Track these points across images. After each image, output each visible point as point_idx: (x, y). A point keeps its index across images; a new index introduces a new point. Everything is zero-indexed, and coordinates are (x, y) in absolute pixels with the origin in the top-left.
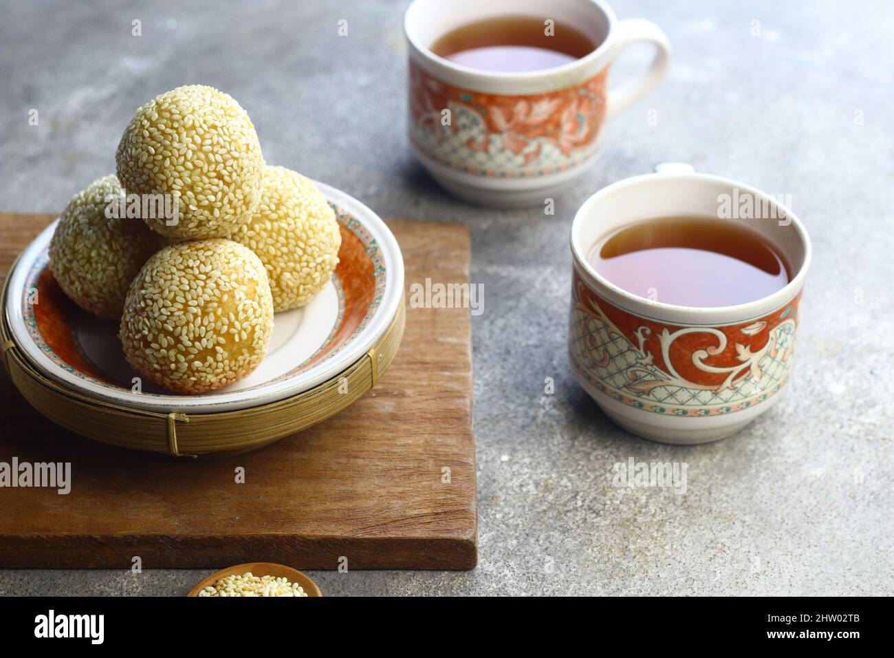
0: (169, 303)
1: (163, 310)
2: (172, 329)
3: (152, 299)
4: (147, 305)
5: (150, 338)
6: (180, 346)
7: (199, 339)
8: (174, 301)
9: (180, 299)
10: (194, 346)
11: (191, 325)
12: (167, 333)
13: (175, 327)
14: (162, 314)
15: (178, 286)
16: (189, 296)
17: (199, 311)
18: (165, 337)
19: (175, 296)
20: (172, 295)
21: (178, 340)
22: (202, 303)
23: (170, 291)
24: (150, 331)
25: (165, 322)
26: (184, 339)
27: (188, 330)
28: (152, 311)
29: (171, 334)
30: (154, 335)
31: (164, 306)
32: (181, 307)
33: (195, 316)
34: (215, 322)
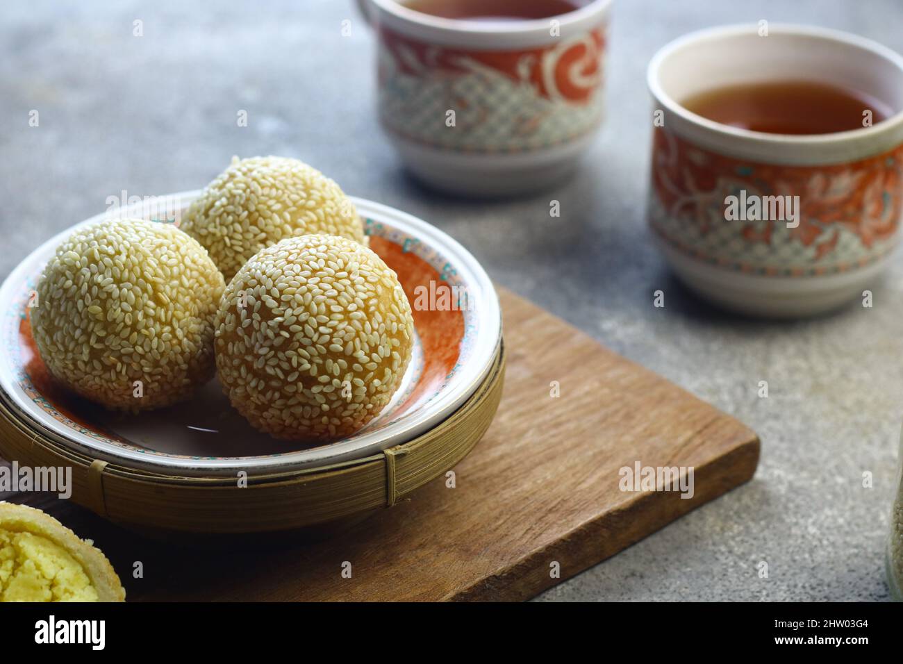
0: (325, 318)
1: (322, 329)
2: (341, 349)
3: (298, 323)
4: (292, 334)
5: (314, 372)
6: (356, 366)
7: (374, 349)
8: (329, 313)
9: (334, 308)
10: (372, 360)
11: (363, 334)
12: (335, 356)
13: (345, 344)
14: (321, 334)
15: (323, 295)
16: (344, 301)
17: (361, 314)
18: (335, 361)
19: (328, 307)
20: (323, 308)
21: (352, 359)
22: (362, 304)
23: (318, 305)
24: (311, 362)
25: (330, 342)
26: (361, 354)
27: (361, 341)
28: (305, 336)
29: (342, 355)
30: (318, 365)
31: (320, 324)
32: (341, 316)
33: (362, 321)
34: (384, 321)
